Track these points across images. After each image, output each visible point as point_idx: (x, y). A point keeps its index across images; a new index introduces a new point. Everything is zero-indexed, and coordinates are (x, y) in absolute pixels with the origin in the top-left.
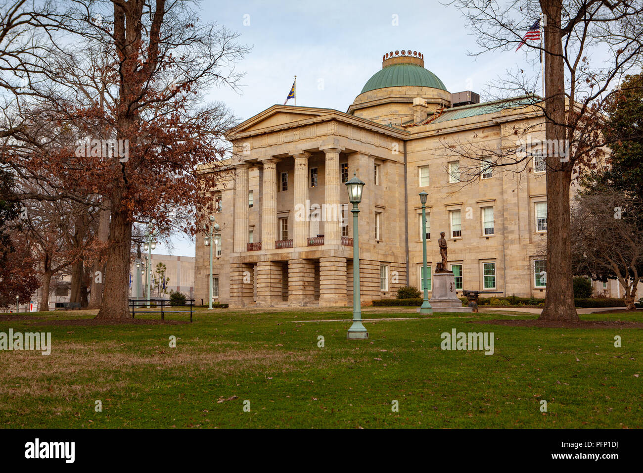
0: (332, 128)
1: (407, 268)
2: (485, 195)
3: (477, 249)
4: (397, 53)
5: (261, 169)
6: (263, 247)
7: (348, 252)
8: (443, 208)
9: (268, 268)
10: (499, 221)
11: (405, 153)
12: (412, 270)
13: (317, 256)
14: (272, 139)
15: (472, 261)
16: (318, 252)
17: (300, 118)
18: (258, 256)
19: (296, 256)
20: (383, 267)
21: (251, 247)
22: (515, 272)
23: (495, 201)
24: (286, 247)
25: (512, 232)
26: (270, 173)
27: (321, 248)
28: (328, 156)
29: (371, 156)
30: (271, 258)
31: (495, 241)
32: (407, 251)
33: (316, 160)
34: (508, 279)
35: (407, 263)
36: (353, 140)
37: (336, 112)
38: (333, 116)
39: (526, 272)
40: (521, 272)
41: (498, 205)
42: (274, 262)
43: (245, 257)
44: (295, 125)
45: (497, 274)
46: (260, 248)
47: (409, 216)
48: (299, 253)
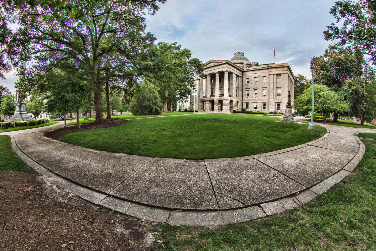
0: (227, 65)
1: (243, 103)
2: (264, 86)
3: (261, 99)
4: (238, 53)
5: (206, 78)
6: (207, 97)
7: (230, 98)
8: (253, 89)
9: (209, 102)
10: (268, 93)
11: (243, 75)
12: (244, 104)
13: (222, 99)
14: (209, 69)
15: (260, 102)
16: (222, 98)
17: (217, 63)
18: (206, 99)
19: (216, 99)
20: (238, 103)
21: (203, 97)
22: (272, 106)
23: (267, 88)
24: (213, 97)
25: (271, 96)
26: (209, 78)
27: (223, 97)
28: (225, 73)
29: (235, 74)
30: (209, 100)
31: (266, 98)
32: (243, 99)
33: (222, 74)
34: (269, 108)
35: (243, 102)
36: (232, 69)
37: (228, 61)
38: (227, 62)
39: (275, 106)
40: (273, 106)
41: (268, 88)
42: (210, 101)
43: (202, 99)
44: (216, 65)
45: (266, 106)
46: (206, 97)
47: (243, 90)
48: (217, 98)
